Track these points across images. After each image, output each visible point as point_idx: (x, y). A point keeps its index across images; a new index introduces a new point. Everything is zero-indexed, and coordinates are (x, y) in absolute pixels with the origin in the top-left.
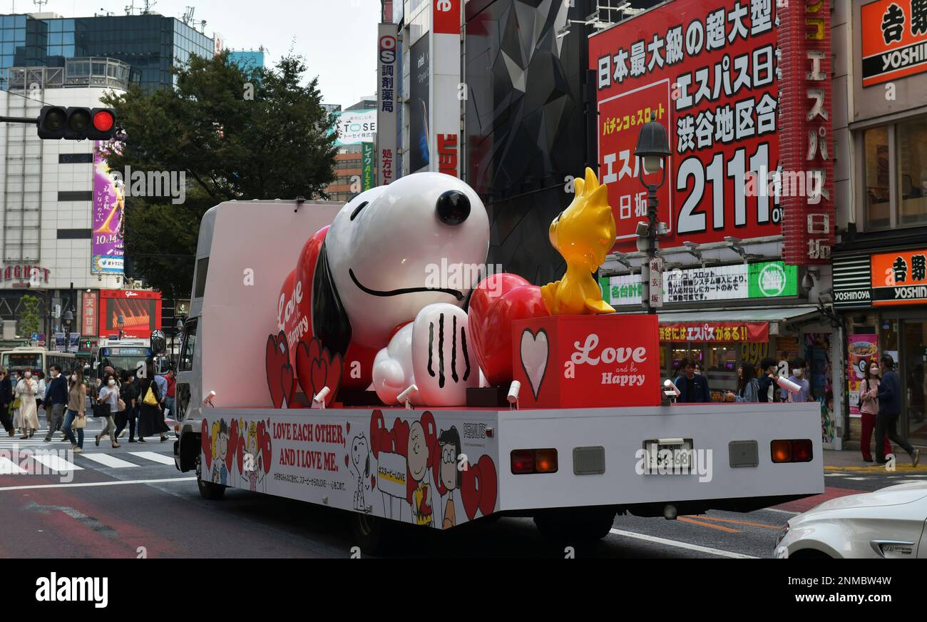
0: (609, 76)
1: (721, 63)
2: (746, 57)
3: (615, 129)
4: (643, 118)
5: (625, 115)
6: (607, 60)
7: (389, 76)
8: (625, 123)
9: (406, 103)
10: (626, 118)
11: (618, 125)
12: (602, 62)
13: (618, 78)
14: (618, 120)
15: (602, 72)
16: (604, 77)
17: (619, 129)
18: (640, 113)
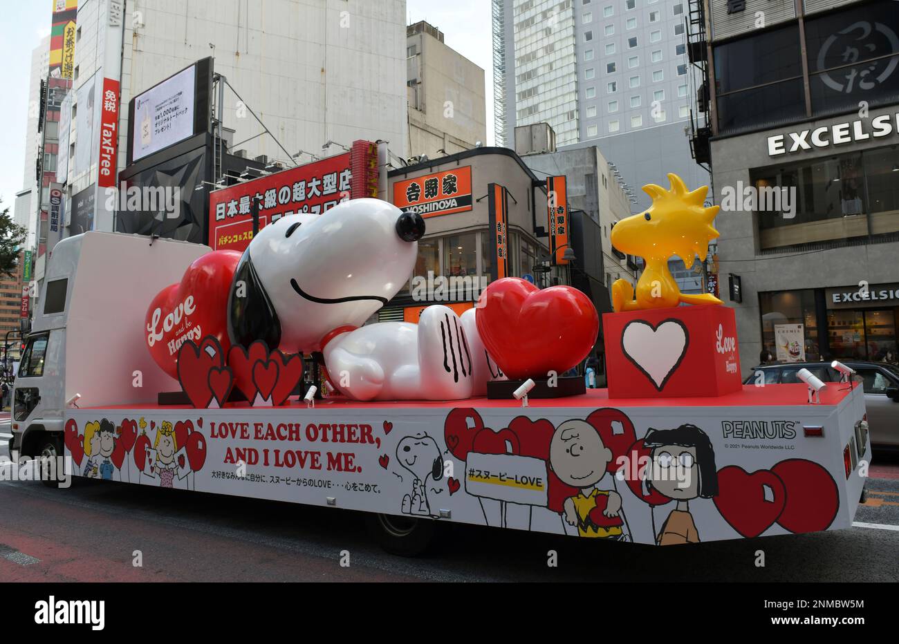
0: (224, 214)
1: (302, 209)
2: (319, 206)
3: (227, 242)
4: (247, 236)
5: (235, 234)
6: (223, 205)
7: (56, 212)
8: (235, 239)
9: (68, 227)
10: (236, 236)
11: (229, 240)
12: (219, 206)
13: (230, 215)
14: (230, 237)
15: (218, 212)
16: (221, 214)
17: (230, 242)
18: (245, 233)
